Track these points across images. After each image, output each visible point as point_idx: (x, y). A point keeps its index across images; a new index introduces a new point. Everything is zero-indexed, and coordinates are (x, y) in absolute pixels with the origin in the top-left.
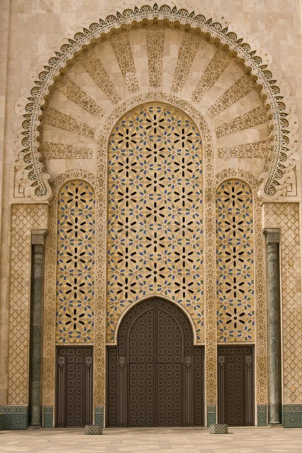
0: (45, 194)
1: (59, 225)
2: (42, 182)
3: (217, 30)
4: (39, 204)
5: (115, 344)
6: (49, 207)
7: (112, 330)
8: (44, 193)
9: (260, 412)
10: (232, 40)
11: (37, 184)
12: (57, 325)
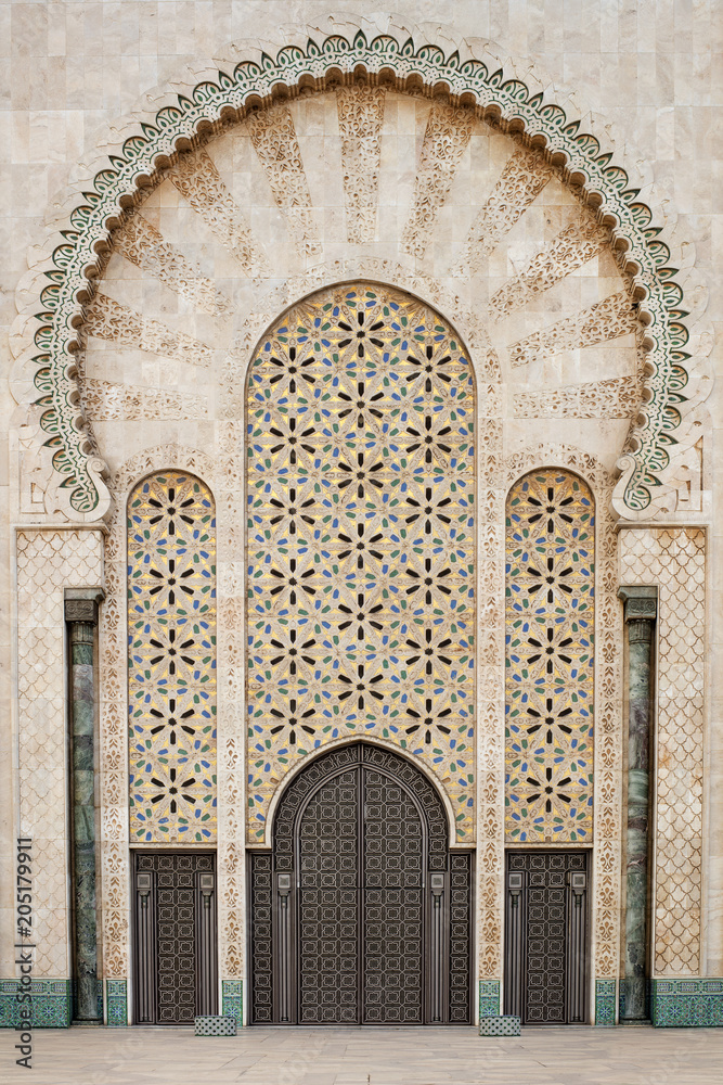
0: (96, 504)
1: (131, 577)
2: (85, 476)
3: (517, 100)
4: (82, 529)
5: (268, 845)
6: (105, 535)
7: (259, 816)
8: (91, 503)
9: (602, 994)
10: (553, 124)
11: (76, 482)
12: (131, 803)
